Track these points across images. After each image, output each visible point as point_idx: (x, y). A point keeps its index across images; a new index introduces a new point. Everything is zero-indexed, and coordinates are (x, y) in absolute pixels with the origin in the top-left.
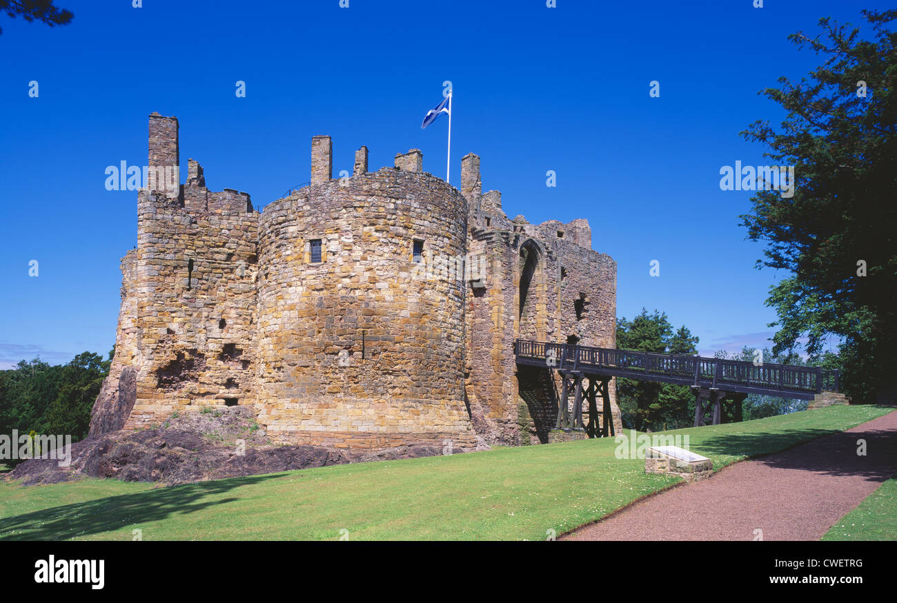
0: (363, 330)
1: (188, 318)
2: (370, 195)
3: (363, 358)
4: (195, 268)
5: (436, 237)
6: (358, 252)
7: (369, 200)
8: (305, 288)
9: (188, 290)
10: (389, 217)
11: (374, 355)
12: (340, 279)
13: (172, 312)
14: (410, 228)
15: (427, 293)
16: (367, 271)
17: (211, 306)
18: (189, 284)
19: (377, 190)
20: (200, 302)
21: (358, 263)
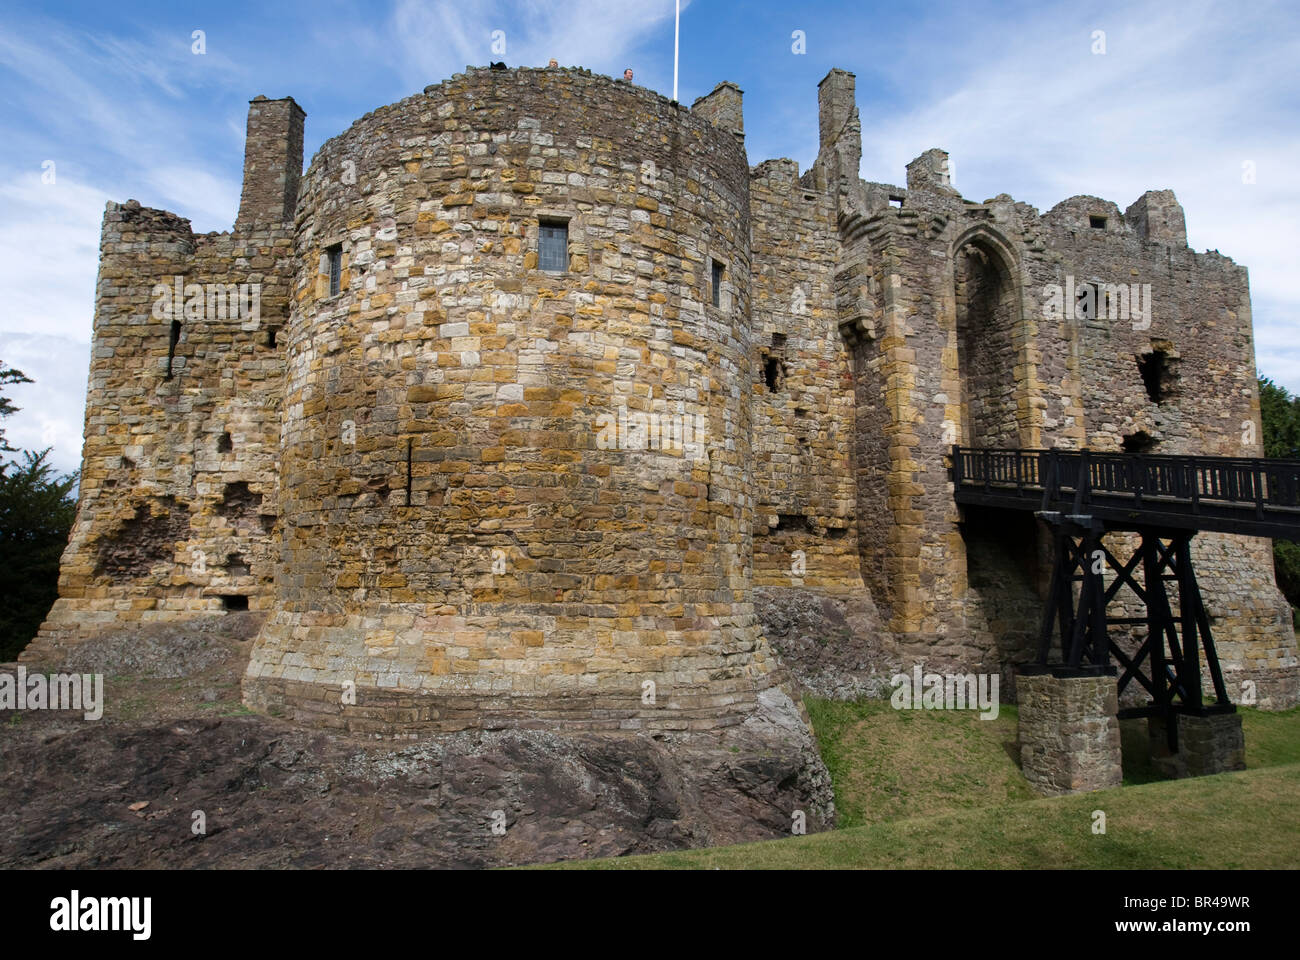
0: (407, 436)
1: (162, 434)
2: (434, 132)
3: (408, 505)
4: (182, 337)
5: (604, 208)
6: (405, 259)
7: (430, 143)
9: (169, 378)
10: (474, 173)
11: (431, 493)
12: (369, 325)
13: (133, 425)
14: (529, 193)
15: (577, 340)
16: (422, 299)
17: (207, 407)
18: (170, 368)
19: (448, 119)
20: (187, 403)
21: (405, 283)
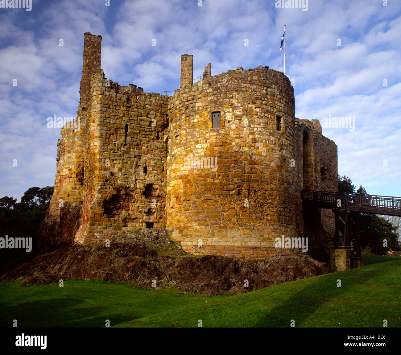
0: (248, 174)
1: (124, 165)
2: (252, 84)
3: (249, 195)
4: (129, 131)
5: (287, 115)
6: (245, 121)
7: (251, 87)
8: (208, 144)
9: (125, 145)
10: (263, 99)
11: (255, 192)
12: (234, 140)
13: (114, 160)
14: (275, 108)
16: (251, 134)
17: (138, 157)
18: (125, 141)
19: (256, 81)
20: (132, 154)
21: (245, 129)
